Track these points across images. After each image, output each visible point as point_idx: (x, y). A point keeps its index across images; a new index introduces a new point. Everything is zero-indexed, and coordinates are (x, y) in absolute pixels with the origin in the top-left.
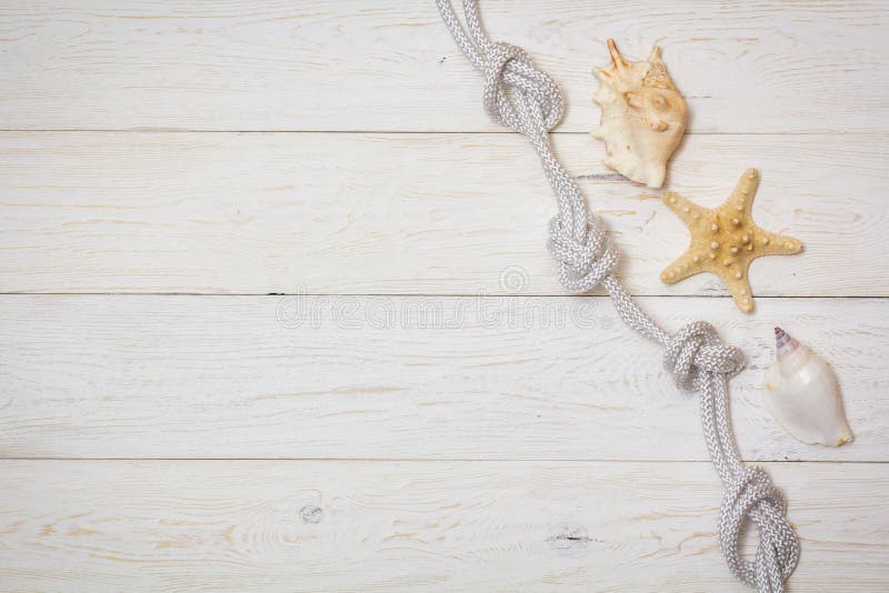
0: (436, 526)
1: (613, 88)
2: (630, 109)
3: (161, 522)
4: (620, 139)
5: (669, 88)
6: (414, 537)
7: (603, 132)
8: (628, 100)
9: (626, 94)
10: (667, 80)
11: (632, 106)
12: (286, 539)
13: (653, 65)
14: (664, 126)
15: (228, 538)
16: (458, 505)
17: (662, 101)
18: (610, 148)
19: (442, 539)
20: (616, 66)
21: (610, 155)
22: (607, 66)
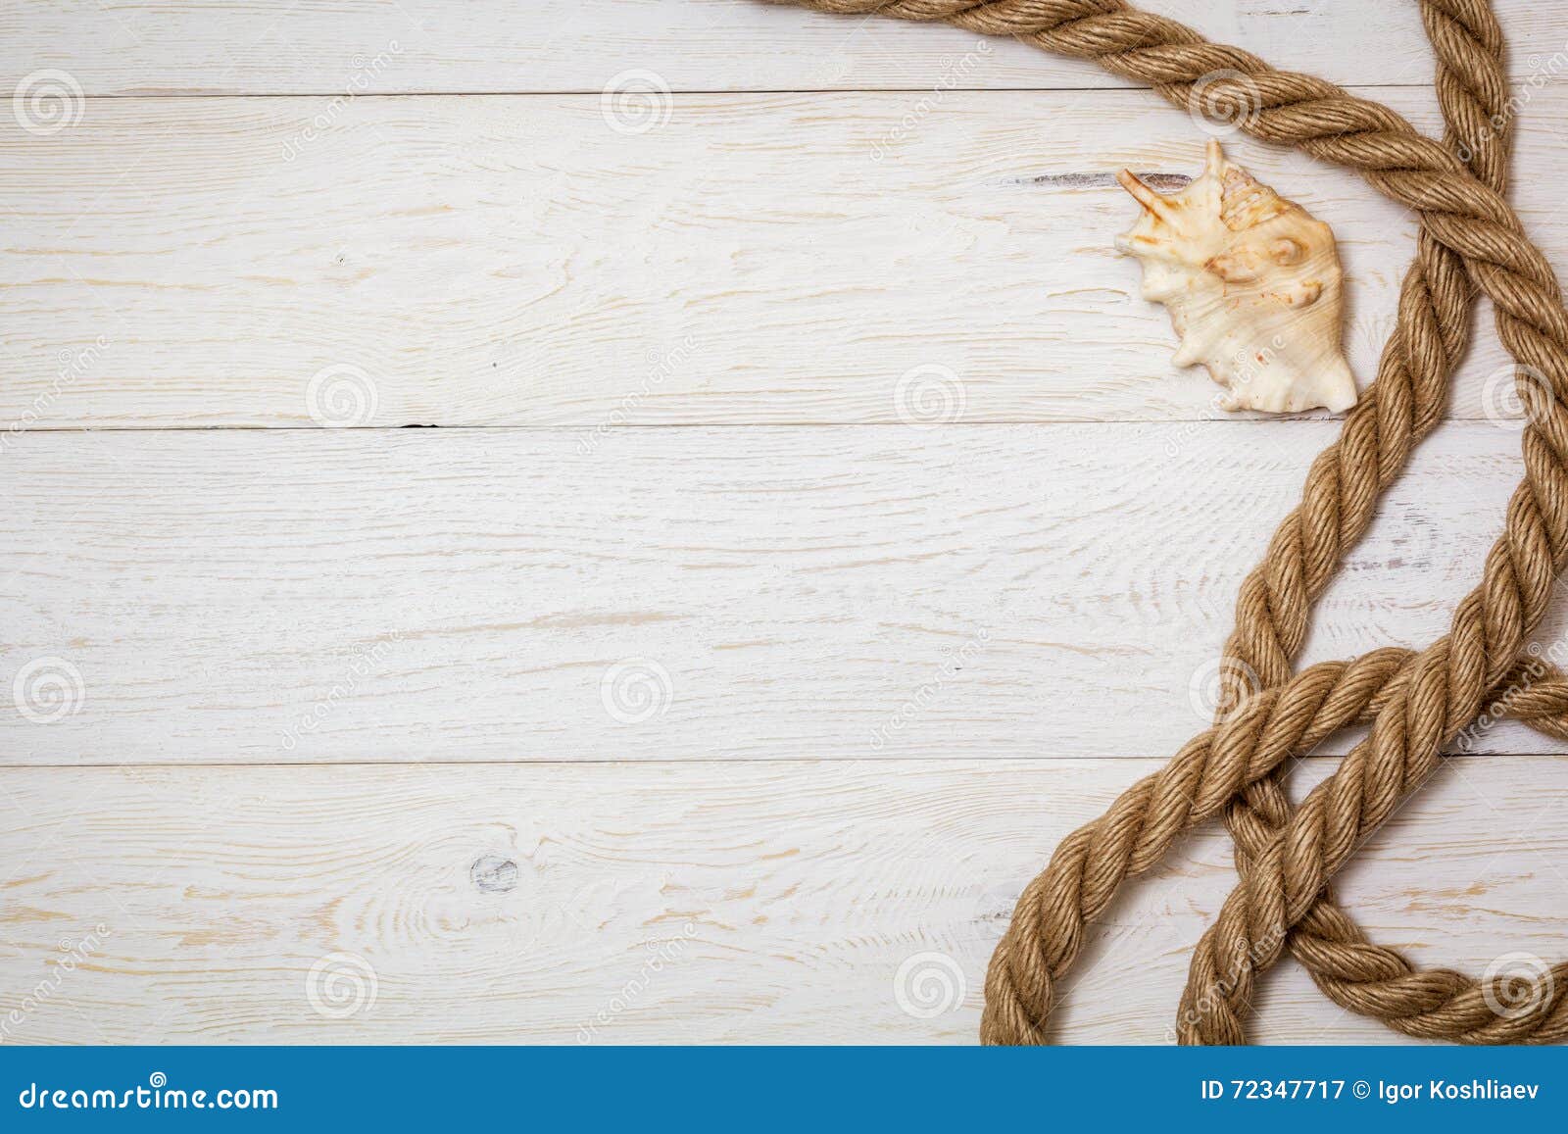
0: (748, 894)
1: (1175, 263)
2: (1231, 289)
3: (189, 892)
4: (1233, 348)
5: (1280, 212)
6: (703, 918)
7: (1191, 349)
8: (1222, 275)
9: (1210, 265)
10: (1267, 199)
11: (1235, 282)
12: (444, 924)
13: (1224, 180)
14: (1313, 290)
15: (326, 924)
16: (793, 852)
17: (1289, 246)
18: (1220, 370)
19: (760, 920)
20: (1158, 217)
21: (1224, 383)
22: (1137, 222)
